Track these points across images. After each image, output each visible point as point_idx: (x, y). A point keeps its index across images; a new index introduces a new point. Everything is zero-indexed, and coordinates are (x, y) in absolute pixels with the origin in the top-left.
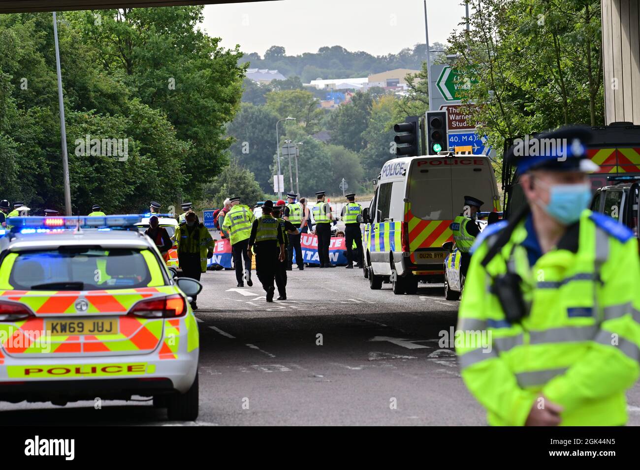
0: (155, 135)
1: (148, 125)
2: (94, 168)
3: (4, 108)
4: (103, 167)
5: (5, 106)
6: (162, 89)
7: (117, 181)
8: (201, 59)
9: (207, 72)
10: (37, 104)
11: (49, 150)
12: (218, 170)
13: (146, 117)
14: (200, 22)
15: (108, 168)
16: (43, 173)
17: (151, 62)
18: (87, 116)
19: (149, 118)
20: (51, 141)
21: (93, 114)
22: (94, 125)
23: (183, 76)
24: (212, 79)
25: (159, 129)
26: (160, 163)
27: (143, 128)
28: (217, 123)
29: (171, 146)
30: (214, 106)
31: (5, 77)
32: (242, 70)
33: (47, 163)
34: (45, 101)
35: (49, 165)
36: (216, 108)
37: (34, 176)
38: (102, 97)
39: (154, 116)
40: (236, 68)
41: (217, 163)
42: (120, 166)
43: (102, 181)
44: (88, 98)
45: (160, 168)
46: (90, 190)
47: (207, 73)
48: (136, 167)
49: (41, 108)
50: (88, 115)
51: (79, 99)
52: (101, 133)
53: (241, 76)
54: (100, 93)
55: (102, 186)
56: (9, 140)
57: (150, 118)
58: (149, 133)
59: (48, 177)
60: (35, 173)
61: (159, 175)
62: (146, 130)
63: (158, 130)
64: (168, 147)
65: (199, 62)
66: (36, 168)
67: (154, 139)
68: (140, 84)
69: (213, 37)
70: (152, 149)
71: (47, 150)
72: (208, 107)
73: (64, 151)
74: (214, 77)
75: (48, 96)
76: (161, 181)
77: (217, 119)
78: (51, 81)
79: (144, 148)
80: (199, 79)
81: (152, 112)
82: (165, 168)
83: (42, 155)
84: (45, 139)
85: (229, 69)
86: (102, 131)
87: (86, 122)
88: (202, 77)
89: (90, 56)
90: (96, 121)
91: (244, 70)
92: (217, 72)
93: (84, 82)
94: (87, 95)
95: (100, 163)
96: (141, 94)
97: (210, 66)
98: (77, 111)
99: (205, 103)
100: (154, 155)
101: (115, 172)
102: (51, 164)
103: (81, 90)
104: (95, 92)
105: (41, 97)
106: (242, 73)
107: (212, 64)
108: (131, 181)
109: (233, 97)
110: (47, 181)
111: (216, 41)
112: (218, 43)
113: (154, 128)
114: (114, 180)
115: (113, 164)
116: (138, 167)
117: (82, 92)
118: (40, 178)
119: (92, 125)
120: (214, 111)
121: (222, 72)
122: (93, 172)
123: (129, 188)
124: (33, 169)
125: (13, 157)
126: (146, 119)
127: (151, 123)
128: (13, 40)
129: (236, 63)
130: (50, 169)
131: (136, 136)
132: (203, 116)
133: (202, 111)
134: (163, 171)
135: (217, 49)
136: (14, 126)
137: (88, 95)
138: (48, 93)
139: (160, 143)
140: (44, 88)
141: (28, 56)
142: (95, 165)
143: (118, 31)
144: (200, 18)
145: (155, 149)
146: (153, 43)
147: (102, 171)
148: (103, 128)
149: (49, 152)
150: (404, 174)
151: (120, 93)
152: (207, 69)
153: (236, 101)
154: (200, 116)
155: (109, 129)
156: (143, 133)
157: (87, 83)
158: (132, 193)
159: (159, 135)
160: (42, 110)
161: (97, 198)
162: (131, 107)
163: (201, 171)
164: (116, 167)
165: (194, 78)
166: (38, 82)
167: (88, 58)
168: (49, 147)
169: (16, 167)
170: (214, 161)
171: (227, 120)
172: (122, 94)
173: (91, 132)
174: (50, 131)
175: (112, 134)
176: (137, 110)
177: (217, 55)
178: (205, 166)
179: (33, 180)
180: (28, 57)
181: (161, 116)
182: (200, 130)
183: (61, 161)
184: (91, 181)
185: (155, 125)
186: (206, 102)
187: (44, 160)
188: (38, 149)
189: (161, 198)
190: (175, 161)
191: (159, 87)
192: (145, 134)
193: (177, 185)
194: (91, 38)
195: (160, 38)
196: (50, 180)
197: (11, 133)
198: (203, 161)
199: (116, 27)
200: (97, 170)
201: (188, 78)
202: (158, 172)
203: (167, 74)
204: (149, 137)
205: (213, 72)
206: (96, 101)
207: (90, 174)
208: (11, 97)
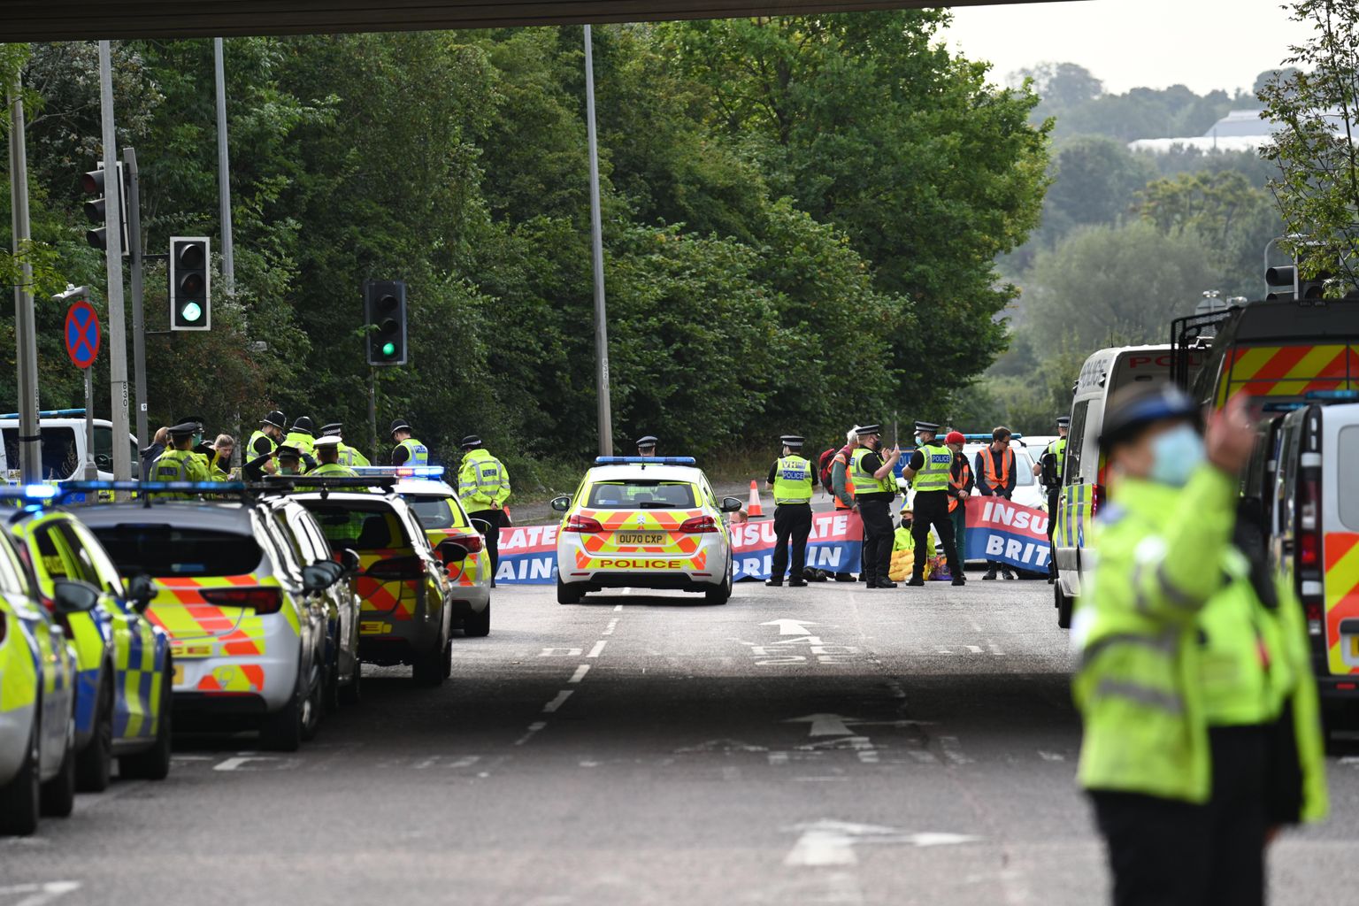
0: (821, 280)
1: (804, 259)
2: (672, 353)
3: (461, 219)
4: (693, 351)
5: (464, 215)
6: (847, 177)
7: (723, 382)
8: (942, 111)
9: (953, 139)
10: (546, 210)
11: (569, 310)
12: (982, 358)
13: (802, 240)
14: (945, 25)
15: (703, 353)
16: (553, 363)
17: (827, 115)
18: (663, 238)
19: (810, 242)
20: (573, 291)
21: (677, 233)
22: (676, 257)
23: (897, 149)
24: (966, 156)
25: (830, 268)
26: (831, 343)
27: (795, 264)
28: (973, 255)
29: (857, 307)
30: (964, 217)
31: (466, 151)
32: (1037, 135)
33: (562, 341)
34: (563, 203)
35: (565, 344)
36: (970, 222)
37: (534, 367)
38: (703, 195)
39: (821, 238)
40: (1024, 131)
41: (979, 345)
42: (730, 348)
43: (688, 381)
44: (673, 197)
45: (831, 353)
46: (662, 399)
47: (952, 142)
48: (769, 352)
49: (553, 218)
50: (667, 234)
51: (653, 200)
52: (692, 275)
53: (1033, 149)
54: (699, 186)
55: (689, 391)
56: (469, 289)
57: (812, 242)
58: (808, 275)
59: (564, 370)
60: (535, 362)
61: (826, 371)
62: (801, 269)
63: (828, 270)
64: (849, 309)
65: (936, 117)
66: (539, 349)
67: (819, 289)
68: (800, 165)
69: (973, 61)
70: (814, 312)
71: (565, 311)
72: (951, 217)
73: (598, 315)
74: (969, 151)
75: (570, 193)
76: (832, 384)
77: (972, 246)
78: (579, 159)
79: (796, 308)
80: (930, 155)
81: (815, 228)
82: (841, 355)
83: (554, 322)
84: (561, 286)
85: (1007, 133)
86: (694, 271)
87: (662, 251)
88: (940, 151)
89: (680, 103)
90: (684, 250)
91: (1041, 134)
92: (978, 138)
93: (664, 160)
94: (670, 191)
95: (685, 344)
96: (801, 189)
97: (961, 126)
98: (644, 227)
99: (944, 208)
100: (817, 324)
101: (718, 361)
102: (573, 343)
103: (657, 179)
104: (688, 183)
105: (557, 195)
106: (1037, 141)
107: (964, 121)
108: (758, 381)
109: (1013, 195)
110: (562, 378)
111: (979, 69)
112: (986, 74)
113: (820, 265)
114: (717, 378)
115: (715, 344)
116: (773, 352)
117: (659, 184)
118: (546, 372)
119: (674, 258)
120: (966, 227)
121: (988, 141)
122: (670, 359)
123: (754, 398)
124: (533, 353)
125: (475, 326)
126: (803, 244)
127: (813, 253)
128: (481, 72)
129: (1022, 119)
130: (568, 353)
131: (778, 283)
132: (939, 238)
133: (937, 227)
134: (838, 361)
135: (981, 88)
136: (483, 259)
137: (673, 189)
138: (571, 185)
139: (832, 299)
140: (564, 176)
141: (533, 104)
142: (675, 346)
143: (758, 46)
144: (945, 17)
145: (821, 312)
146: (833, 74)
147: (689, 359)
148: (697, 263)
149: (569, 314)
150: (1102, 384)
151: (744, 187)
152: (954, 133)
153: (1018, 206)
154: (931, 239)
155: (712, 267)
156: (796, 275)
157: (673, 163)
158: (762, 409)
159: (830, 282)
160: (555, 224)
161: (678, 418)
162: (772, 217)
163: (941, 360)
164: (721, 351)
165: (921, 153)
166: (552, 162)
167: (676, 107)
168: (569, 305)
169: (480, 348)
170: (974, 340)
171: (995, 247)
172: (747, 189)
173: (670, 272)
174: (574, 268)
175: (717, 277)
176: (783, 223)
177: (980, 101)
178: (953, 351)
179: (531, 376)
180: (532, 107)
181: (835, 237)
182: (930, 270)
183: (593, 337)
184: (664, 379)
185: (821, 258)
186: (948, 206)
187: (556, 334)
188: (543, 308)
189: (835, 421)
190: (867, 338)
191: (841, 171)
192: (799, 278)
193: (872, 393)
194: (698, 62)
195: (848, 63)
196: (568, 377)
197: (475, 274)
198: (949, 339)
199: (752, 38)
200: (678, 356)
201: (907, 154)
202: (825, 363)
203: (861, 143)
204: (808, 284)
205: (967, 141)
206: (690, 204)
207: (663, 365)
208: (477, 195)
